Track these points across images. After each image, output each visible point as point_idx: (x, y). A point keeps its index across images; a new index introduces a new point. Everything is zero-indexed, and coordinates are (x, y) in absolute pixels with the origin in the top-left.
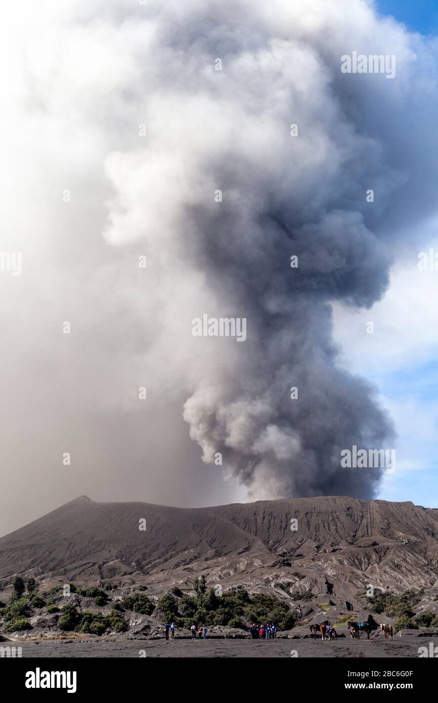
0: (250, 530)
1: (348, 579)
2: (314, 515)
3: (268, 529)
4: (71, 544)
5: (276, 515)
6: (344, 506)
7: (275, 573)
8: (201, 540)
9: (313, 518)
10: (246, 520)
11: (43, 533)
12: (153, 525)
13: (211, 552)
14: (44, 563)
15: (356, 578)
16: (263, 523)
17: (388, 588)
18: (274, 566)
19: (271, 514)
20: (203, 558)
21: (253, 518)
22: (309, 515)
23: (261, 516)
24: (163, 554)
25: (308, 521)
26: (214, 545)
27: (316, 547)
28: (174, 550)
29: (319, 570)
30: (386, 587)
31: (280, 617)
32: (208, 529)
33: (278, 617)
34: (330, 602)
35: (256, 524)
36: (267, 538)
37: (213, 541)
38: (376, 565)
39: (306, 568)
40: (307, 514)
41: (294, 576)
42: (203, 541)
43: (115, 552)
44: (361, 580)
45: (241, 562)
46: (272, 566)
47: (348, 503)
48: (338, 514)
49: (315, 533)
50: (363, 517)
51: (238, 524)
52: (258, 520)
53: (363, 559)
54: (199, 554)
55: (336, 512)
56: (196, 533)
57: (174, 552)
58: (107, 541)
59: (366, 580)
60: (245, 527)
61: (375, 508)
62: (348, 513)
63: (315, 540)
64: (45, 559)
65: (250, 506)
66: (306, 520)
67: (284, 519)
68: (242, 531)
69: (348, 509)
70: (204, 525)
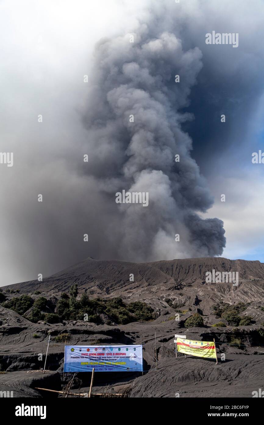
0: (169, 274)
1: (210, 297)
2: (204, 266)
3: (179, 273)
4: (77, 279)
5: (183, 266)
6: (221, 262)
7: (168, 293)
8: (143, 278)
9: (203, 268)
10: (167, 269)
11: (67, 274)
12: (120, 271)
13: (146, 284)
14: (60, 288)
15: (216, 297)
16: (176, 270)
17: (234, 303)
18: (169, 289)
19: (181, 266)
20: (141, 287)
21: (171, 268)
22: (201, 267)
23: (175, 267)
24: (122, 285)
25: (200, 270)
26: (149, 281)
27: (202, 282)
28: (128, 283)
29: (195, 292)
30: (233, 302)
31: (139, 317)
32: (147, 273)
33: (138, 316)
34: (189, 309)
35: (172, 271)
36: (177, 278)
37: (148, 279)
38: (232, 291)
39: (189, 291)
40: (200, 266)
41: (179, 295)
42: (144, 279)
43: (97, 283)
44: (219, 298)
45: (154, 287)
46: (168, 290)
47: (223, 261)
48: (217, 266)
49: (203, 276)
50: (231, 268)
51: (163, 271)
52: (174, 269)
53: (226, 288)
54: (140, 285)
55: (216, 265)
56: (141, 275)
57: (127, 284)
58: (95, 278)
59: (222, 298)
60: (166, 272)
61: (238, 263)
62: (223, 266)
63: (203, 279)
64: (62, 286)
65: (170, 262)
66: (199, 269)
67: (187, 268)
68: (164, 274)
69: (223, 264)
70: (145, 271)
